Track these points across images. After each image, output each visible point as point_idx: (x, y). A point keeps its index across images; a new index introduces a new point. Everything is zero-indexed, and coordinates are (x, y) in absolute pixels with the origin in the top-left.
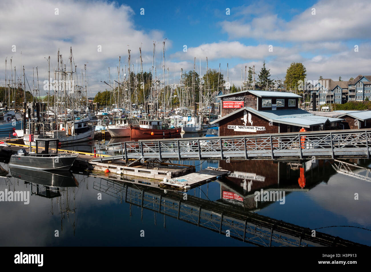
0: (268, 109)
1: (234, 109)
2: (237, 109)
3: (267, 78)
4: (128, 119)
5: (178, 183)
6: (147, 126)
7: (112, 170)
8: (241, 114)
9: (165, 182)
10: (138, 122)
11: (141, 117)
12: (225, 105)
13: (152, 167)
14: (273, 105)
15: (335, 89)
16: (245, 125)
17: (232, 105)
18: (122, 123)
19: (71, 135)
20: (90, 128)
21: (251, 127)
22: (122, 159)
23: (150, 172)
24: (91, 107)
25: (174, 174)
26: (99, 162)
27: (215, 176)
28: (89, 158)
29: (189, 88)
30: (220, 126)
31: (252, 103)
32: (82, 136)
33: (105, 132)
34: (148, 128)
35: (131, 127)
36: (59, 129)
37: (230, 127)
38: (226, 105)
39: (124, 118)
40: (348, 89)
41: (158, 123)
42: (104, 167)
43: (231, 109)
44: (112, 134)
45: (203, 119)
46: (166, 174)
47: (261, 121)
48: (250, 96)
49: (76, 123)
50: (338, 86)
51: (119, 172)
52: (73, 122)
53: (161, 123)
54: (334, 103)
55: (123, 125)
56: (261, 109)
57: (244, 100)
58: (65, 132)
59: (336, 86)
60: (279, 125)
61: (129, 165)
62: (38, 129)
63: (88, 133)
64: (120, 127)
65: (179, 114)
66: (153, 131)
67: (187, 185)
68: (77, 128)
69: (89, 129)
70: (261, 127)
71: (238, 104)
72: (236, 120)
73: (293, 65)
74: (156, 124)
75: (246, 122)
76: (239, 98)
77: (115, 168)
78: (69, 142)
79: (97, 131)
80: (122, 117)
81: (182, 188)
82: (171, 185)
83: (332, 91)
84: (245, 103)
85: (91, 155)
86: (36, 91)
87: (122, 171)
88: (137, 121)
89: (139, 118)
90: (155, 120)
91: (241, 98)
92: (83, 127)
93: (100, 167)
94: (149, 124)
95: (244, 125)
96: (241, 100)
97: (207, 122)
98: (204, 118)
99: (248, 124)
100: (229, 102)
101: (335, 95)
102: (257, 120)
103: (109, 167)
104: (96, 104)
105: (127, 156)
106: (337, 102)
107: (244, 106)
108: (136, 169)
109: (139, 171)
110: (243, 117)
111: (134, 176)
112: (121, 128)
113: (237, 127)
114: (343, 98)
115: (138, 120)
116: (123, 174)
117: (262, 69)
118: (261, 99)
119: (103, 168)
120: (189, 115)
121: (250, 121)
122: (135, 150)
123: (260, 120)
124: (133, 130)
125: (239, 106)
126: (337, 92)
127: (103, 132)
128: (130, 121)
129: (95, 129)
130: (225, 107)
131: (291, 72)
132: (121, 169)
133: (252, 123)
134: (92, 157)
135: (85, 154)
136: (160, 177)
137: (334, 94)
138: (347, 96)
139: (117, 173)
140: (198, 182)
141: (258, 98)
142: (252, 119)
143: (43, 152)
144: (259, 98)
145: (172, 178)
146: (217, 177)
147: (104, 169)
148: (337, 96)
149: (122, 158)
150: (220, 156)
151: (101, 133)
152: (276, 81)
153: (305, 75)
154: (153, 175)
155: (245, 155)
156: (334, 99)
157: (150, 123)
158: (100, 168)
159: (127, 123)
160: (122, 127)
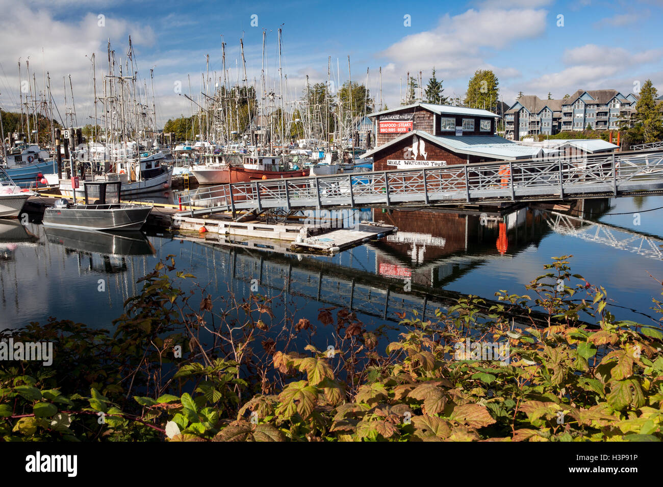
0: (451, 135)
1: (397, 133)
2: (402, 134)
3: (437, 95)
4: (225, 156)
5: (320, 244)
6: (256, 166)
7: (210, 229)
8: (408, 142)
9: (298, 242)
10: (241, 160)
11: (245, 151)
12: (382, 128)
13: (274, 222)
14: (458, 128)
15: (542, 111)
16: (415, 158)
17: (393, 128)
18: (215, 161)
19: (135, 181)
20: (165, 169)
21: (424, 161)
22: (226, 210)
23: (272, 229)
24: (162, 140)
25: (310, 230)
26: (189, 216)
27: (374, 234)
28: (171, 212)
29: (320, 106)
30: (375, 162)
31: (425, 123)
32: (152, 182)
33: (189, 177)
34: (258, 169)
35: (231, 167)
36: (115, 172)
37: (391, 162)
38: (385, 128)
39: (219, 153)
40: (561, 112)
41: (273, 161)
42: (197, 223)
43: (393, 134)
44: (201, 180)
45: (344, 155)
46: (298, 231)
47: (440, 152)
48: (422, 112)
49: (142, 162)
50: (546, 107)
51: (223, 231)
52: (137, 160)
53: (277, 161)
54: (540, 133)
55: (217, 164)
56: (439, 133)
57: (413, 119)
58: (126, 176)
59: (543, 107)
60: (468, 157)
61: (238, 220)
62: (82, 172)
63: (163, 178)
64: (213, 168)
65: (305, 148)
66: (265, 174)
67: (334, 245)
68: (144, 169)
69: (163, 170)
70: (440, 162)
71: (403, 127)
72: (400, 151)
73: (478, 73)
74: (270, 162)
75: (416, 155)
76: (406, 116)
77: (216, 225)
78: (133, 192)
79: (176, 175)
80: (216, 153)
81: (327, 251)
82: (308, 247)
83: (538, 114)
84: (414, 125)
85: (173, 208)
86: (71, 114)
87: (227, 229)
88: (240, 158)
89: (242, 152)
90: (267, 156)
91: (409, 117)
92: (153, 167)
93: (191, 224)
94: (258, 163)
95: (412, 159)
96: (408, 120)
97: (350, 161)
98: (346, 154)
99: (420, 158)
100: (388, 123)
101: (543, 121)
102: (435, 151)
103: (206, 224)
104: (169, 134)
105: (234, 206)
106: (545, 132)
107: (414, 129)
108: (250, 225)
109: (255, 228)
110: (411, 147)
111: (248, 236)
112: (215, 170)
113: (402, 162)
114: (554, 126)
115: (241, 156)
116: (229, 234)
117: (431, 79)
118: (439, 117)
119: (196, 225)
120: (320, 150)
121: (423, 152)
122: (247, 195)
123: (438, 151)
124: (234, 172)
125: (405, 130)
126: (545, 116)
127: (186, 178)
128: (228, 158)
129: (172, 171)
130: (382, 130)
131: (476, 84)
132: (226, 226)
133: (425, 156)
134: (175, 210)
135: (164, 207)
136: (289, 236)
137: (541, 119)
138: (560, 123)
139: (219, 232)
140: (351, 242)
141: (435, 116)
142: (426, 149)
143: (97, 202)
144: (437, 115)
145: (308, 236)
146: (379, 235)
147: (198, 228)
148: (545, 123)
149: (227, 208)
150: (386, 200)
151: (183, 179)
152: (452, 99)
153: (497, 89)
154: (277, 234)
155: (425, 199)
156: (541, 128)
157: (261, 161)
158: (191, 226)
159: (224, 162)
160: (216, 168)
